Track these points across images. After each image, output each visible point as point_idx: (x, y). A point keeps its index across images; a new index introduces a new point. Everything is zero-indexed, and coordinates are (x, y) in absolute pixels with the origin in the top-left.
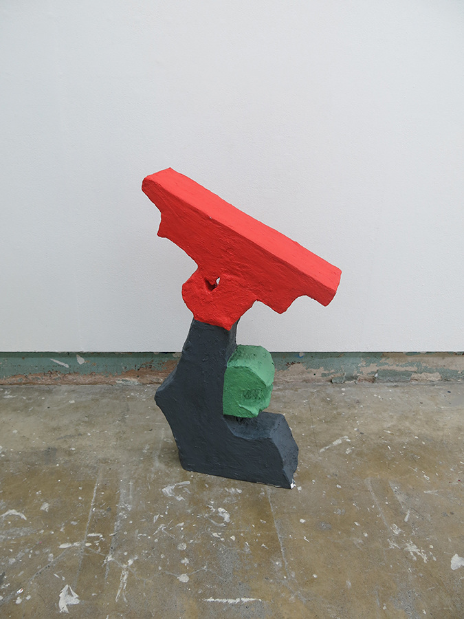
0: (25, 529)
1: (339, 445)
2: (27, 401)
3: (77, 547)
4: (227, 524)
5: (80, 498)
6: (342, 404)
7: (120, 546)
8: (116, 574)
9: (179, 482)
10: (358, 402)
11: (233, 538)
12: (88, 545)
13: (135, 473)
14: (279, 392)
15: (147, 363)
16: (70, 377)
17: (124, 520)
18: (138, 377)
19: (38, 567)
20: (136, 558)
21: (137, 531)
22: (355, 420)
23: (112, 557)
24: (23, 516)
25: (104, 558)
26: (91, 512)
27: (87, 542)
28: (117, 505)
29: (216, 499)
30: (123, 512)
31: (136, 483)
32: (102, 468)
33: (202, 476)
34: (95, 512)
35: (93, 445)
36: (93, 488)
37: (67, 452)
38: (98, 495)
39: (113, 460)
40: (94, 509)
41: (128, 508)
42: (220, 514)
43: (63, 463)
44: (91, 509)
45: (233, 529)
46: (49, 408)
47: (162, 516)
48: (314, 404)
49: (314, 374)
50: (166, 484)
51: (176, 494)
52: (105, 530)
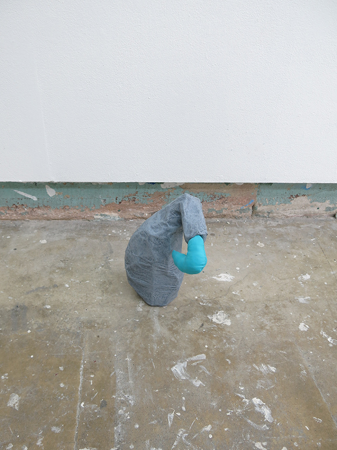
5: (62, 385)
9: (191, 356)
13: (131, 343)
14: (280, 229)
15: (130, 195)
16: (40, 212)
18: (119, 211)
28: (114, 396)
29: (245, 383)
30: (125, 408)
31: (135, 358)
32: (87, 335)
33: (219, 346)
34: (85, 408)
35: (72, 301)
36: (79, 367)
37: (41, 312)
38: (87, 379)
39: (101, 324)
40: (83, 403)
41: (130, 402)
42: (257, 409)
43: (37, 329)
44: (79, 404)
45: (281, 435)
46: (15, 249)
47: (179, 414)
48: (324, 244)
49: (318, 208)
50: (175, 359)
51: (191, 376)
52: (102, 442)
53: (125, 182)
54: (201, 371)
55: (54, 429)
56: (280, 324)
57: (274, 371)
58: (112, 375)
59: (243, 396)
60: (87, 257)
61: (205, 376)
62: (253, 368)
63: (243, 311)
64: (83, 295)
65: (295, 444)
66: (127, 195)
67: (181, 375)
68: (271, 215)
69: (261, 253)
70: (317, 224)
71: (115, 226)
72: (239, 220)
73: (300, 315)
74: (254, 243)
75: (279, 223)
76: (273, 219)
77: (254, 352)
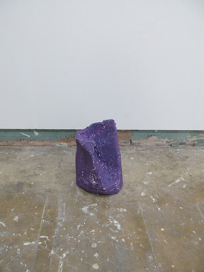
0: (4, 233)
1: (179, 182)
2: (8, 155)
3: (34, 245)
4: (120, 231)
5: (36, 213)
6: (178, 158)
7: (58, 245)
8: (56, 263)
9: (91, 204)
10: (187, 157)
11: (123, 240)
12: (40, 243)
13: (66, 199)
14: (143, 151)
15: (72, 135)
16: (31, 142)
17: (60, 228)
18: (67, 142)
19: (11, 258)
20: (68, 253)
21: (68, 235)
22: (186, 168)
23: (54, 251)
24: (4, 224)
25: (49, 252)
26: (41, 223)
27: (40, 242)
28: (57, 218)
29: (112, 215)
30: (60, 223)
31: (67, 204)
32: (48, 195)
33: (104, 201)
34: (44, 222)
35: (43, 181)
36: (43, 207)
37: (29, 185)
38: (46, 212)
39: (54, 191)
40: (44, 220)
41: (63, 220)
42: (115, 225)
43: (27, 192)
44: (42, 220)
45: (123, 234)
46: (20, 159)
47: (82, 225)
48: (163, 158)
49: (162, 142)
50: (84, 205)
51: (90, 211)
52: (50, 234)
53: (69, 129)
54: (94, 210)
55: (31, 229)
56: (133, 193)
57: (126, 211)
58: (56, 210)
59: (110, 220)
60: (51, 163)
61: (96, 212)
62: (117, 209)
64: (48, 179)
65: (128, 238)
66: (71, 135)
67: (85, 211)
68: (139, 145)
69: (132, 162)
70: (162, 149)
71: (65, 149)
72: (124, 147)
73: (143, 189)
74: (129, 157)
75: (143, 149)
76: (141, 146)
77: (119, 203)
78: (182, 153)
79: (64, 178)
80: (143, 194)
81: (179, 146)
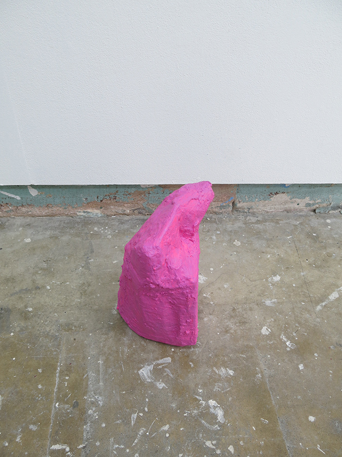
4: (222, 426)
5: (40, 387)
9: (158, 359)
11: (231, 449)
13: (104, 346)
14: (259, 226)
17: (94, 422)
18: (101, 208)
21: (112, 440)
26: (53, 411)
28: (85, 397)
29: (204, 386)
30: (94, 409)
31: (106, 361)
32: (65, 339)
33: (184, 350)
34: (59, 409)
35: (53, 303)
36: (56, 369)
37: (23, 314)
38: (62, 381)
39: (78, 327)
40: (58, 404)
41: (99, 402)
42: (212, 410)
43: (19, 331)
44: (54, 404)
45: (230, 435)
46: (1, 249)
47: (141, 414)
48: (300, 241)
49: (298, 204)
50: (144, 362)
51: (155, 378)
52: (71, 439)
54: (165, 374)
55: (31, 427)
56: (244, 328)
57: (232, 374)
58: (85, 377)
59: (201, 398)
60: (69, 258)
61: (169, 379)
62: (213, 371)
63: (210, 314)
64: (63, 297)
65: (241, 443)
66: (108, 193)
67: (147, 377)
68: (251, 210)
69: (237, 252)
70: (296, 220)
71: (97, 222)
72: (220, 216)
73: (265, 318)
74: (231, 241)
75: (259, 219)
76: (254, 214)
77: (216, 356)
78: (339, 228)
79: (99, 295)
80: (265, 331)
81: (330, 212)
